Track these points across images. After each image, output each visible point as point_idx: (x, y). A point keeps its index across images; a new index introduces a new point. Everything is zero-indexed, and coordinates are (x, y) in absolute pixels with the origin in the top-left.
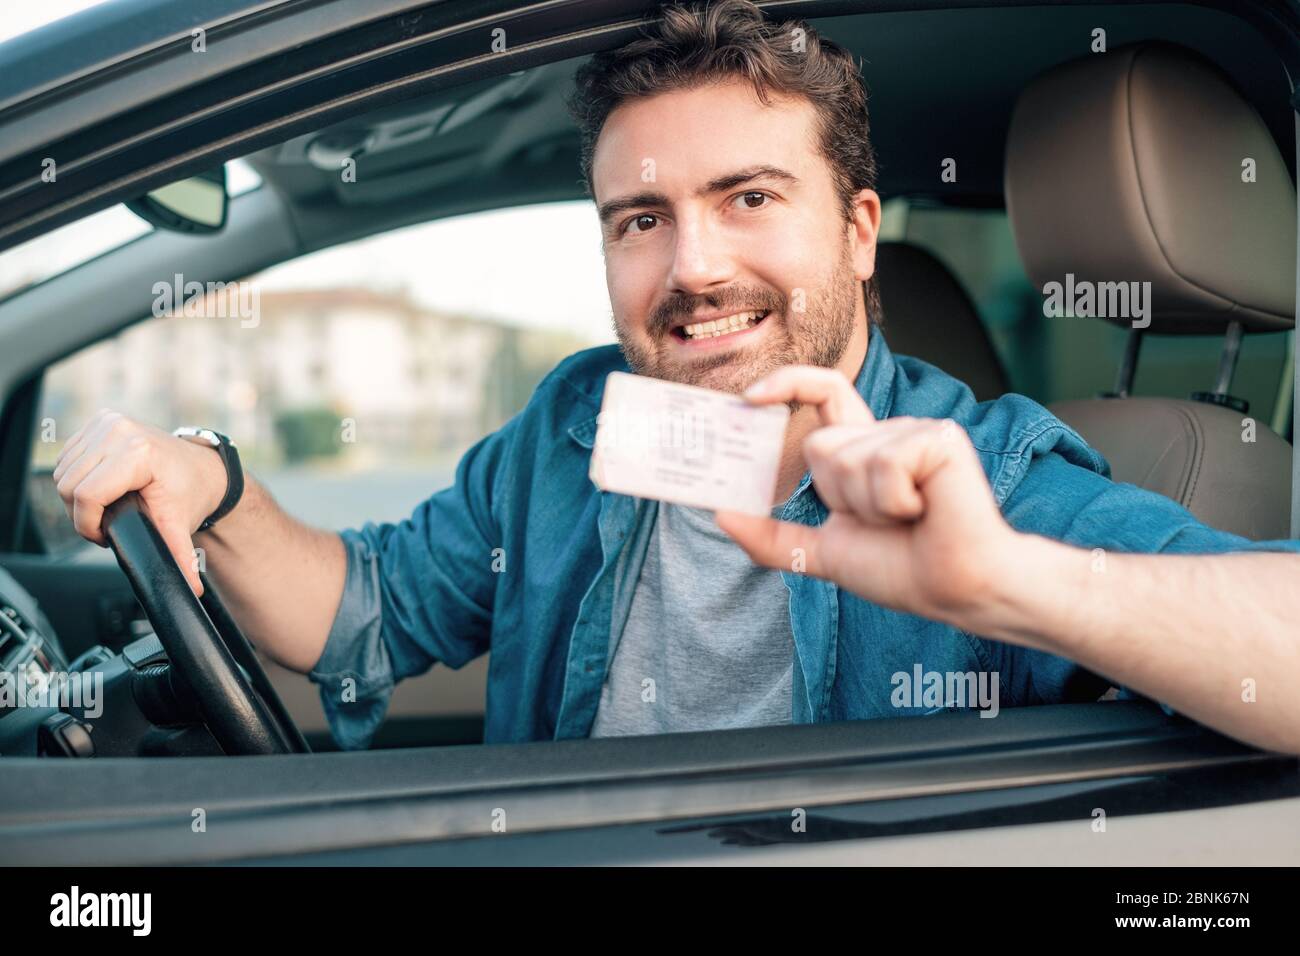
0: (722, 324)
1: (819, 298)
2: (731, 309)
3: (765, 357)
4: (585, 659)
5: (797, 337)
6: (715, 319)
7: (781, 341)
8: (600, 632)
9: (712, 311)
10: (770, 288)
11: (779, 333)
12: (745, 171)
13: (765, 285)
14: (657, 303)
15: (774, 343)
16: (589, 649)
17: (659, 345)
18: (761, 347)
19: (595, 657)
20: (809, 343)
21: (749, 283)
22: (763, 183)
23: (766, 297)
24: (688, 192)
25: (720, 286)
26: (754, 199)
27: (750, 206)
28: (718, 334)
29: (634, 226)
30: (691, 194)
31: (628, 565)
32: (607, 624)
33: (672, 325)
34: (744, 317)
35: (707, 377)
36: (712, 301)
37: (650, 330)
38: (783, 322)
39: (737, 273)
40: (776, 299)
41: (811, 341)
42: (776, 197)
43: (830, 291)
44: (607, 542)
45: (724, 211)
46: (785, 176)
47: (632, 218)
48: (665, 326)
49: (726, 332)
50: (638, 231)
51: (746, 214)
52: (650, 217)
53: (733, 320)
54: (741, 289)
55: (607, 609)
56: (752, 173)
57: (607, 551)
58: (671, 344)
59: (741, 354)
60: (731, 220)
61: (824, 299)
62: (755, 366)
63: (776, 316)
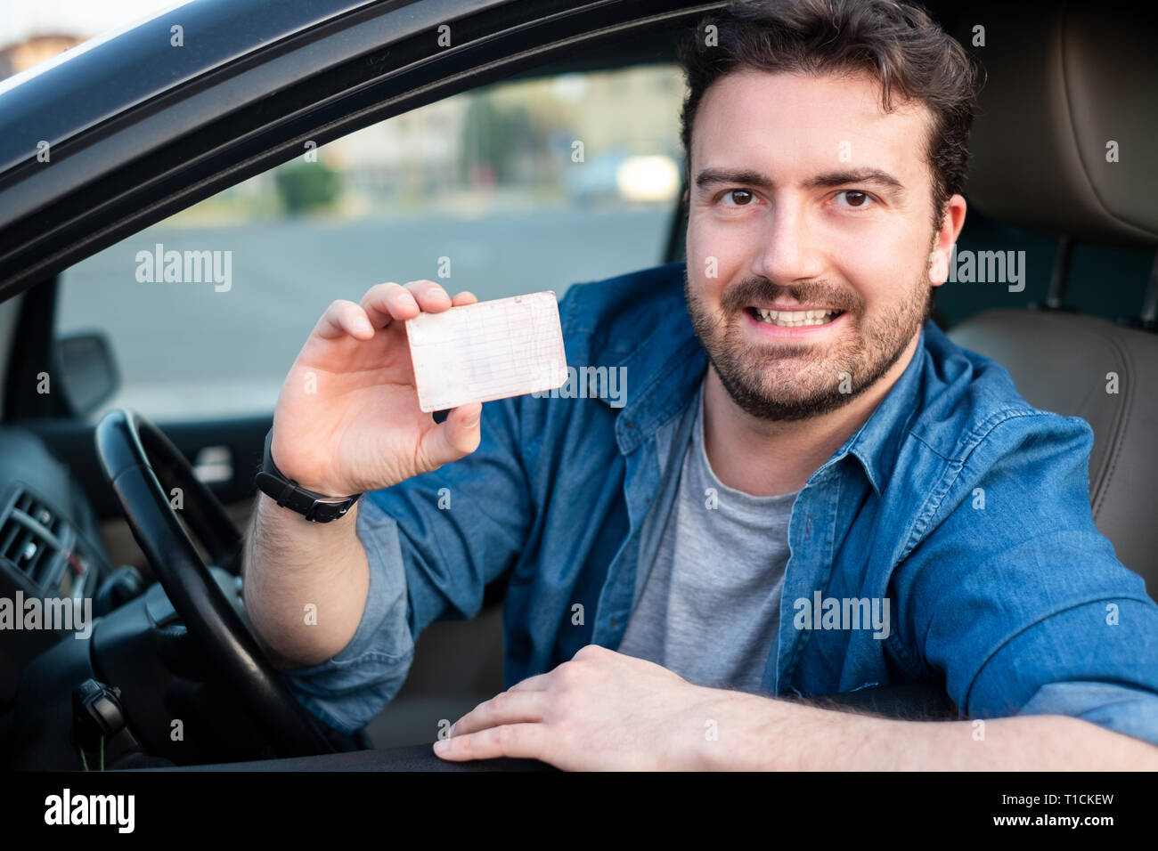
0: (799, 316)
1: (898, 309)
2: (812, 304)
3: (833, 357)
4: (610, 616)
5: (869, 343)
6: (793, 310)
7: (852, 344)
8: (626, 591)
9: (793, 303)
10: (853, 291)
11: (852, 335)
12: (856, 172)
13: (849, 287)
14: (738, 281)
15: (845, 344)
16: (615, 607)
17: (730, 320)
18: (831, 346)
19: (619, 613)
20: (880, 351)
21: (834, 281)
22: (871, 186)
23: (847, 298)
24: (795, 181)
25: (806, 282)
26: (856, 199)
27: (851, 204)
28: (791, 325)
29: (728, 199)
30: (797, 183)
31: (653, 526)
32: (632, 582)
33: (747, 305)
34: (822, 314)
35: (774, 367)
36: (796, 294)
37: (724, 304)
38: (857, 325)
39: (825, 270)
40: (857, 302)
41: (881, 349)
42: (878, 200)
43: (909, 302)
44: (633, 509)
45: (824, 204)
46: (892, 182)
47: (729, 191)
48: (740, 303)
49: (800, 324)
50: (732, 204)
51: (844, 213)
52: (748, 193)
53: (810, 314)
54: (826, 287)
55: (633, 569)
56: (863, 175)
57: (633, 517)
58: (743, 322)
59: (812, 350)
60: (830, 215)
61: (902, 310)
62: (823, 365)
63: (852, 318)
